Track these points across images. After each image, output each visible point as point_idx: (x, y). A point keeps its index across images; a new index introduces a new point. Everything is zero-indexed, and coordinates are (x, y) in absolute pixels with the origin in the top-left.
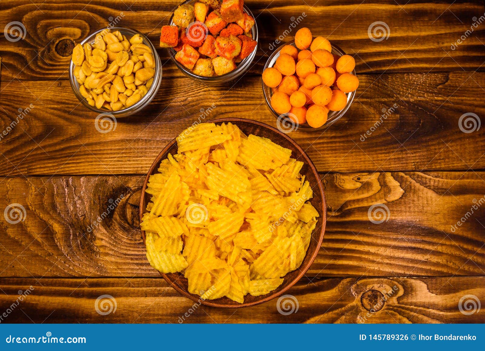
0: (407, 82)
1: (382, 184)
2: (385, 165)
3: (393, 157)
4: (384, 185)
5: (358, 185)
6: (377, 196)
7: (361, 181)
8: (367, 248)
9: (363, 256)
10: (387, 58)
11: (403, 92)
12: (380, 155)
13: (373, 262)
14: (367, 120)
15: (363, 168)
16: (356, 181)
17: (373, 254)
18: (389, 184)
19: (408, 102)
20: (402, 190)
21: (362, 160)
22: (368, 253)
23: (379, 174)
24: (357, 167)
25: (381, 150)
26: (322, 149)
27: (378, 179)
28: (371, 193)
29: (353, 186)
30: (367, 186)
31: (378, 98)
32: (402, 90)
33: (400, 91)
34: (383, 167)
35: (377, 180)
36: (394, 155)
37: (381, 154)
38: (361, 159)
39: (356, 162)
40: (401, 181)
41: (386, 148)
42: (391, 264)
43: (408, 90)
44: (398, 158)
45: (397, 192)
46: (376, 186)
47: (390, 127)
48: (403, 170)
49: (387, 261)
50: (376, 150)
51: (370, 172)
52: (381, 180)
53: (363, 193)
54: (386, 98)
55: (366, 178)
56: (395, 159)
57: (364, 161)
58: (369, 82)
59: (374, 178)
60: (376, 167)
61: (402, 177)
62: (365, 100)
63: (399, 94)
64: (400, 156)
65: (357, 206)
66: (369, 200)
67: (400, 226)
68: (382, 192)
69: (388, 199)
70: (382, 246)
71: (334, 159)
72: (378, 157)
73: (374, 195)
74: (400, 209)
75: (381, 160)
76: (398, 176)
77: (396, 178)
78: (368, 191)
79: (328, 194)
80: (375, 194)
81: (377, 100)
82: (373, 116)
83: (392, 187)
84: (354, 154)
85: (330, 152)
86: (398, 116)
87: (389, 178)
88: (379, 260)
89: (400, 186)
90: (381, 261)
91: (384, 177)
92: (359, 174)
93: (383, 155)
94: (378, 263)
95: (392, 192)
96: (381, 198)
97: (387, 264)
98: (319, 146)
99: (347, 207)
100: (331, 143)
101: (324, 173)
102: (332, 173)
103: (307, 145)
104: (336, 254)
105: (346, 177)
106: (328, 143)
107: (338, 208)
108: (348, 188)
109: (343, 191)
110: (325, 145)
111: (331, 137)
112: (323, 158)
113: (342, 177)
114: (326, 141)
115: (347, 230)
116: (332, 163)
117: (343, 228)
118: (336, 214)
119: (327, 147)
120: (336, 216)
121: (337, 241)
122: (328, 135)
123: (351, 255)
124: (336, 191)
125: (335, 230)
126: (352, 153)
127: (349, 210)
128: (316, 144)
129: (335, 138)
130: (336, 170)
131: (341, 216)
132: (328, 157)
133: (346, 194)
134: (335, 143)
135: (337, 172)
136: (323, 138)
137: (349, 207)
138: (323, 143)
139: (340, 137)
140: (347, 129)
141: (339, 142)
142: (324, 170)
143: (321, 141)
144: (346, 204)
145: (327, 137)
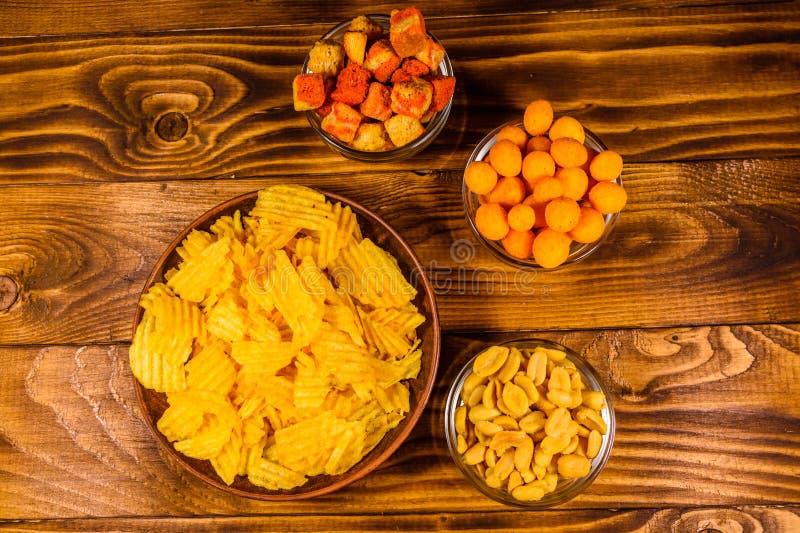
0: (747, 173)
1: (716, 345)
2: (719, 315)
3: (731, 300)
4: (719, 347)
5: (675, 348)
6: (708, 367)
7: (679, 341)
8: (694, 458)
9: (690, 471)
10: (713, 135)
11: (742, 190)
12: (709, 298)
13: (707, 480)
14: (683, 239)
15: (681, 321)
16: (672, 342)
17: (708, 467)
18: (727, 347)
19: (751, 207)
20: (750, 356)
21: (680, 306)
22: (699, 465)
23: (709, 329)
24: (672, 318)
25: (712, 289)
26: (609, 288)
27: (709, 338)
28: (697, 363)
29: (665, 350)
30: (689, 350)
31: (701, 201)
32: (740, 187)
33: (737, 189)
34: (715, 316)
35: (705, 341)
36: (733, 297)
37: (712, 295)
38: (677, 304)
39: (669, 309)
40: (748, 339)
41: (718, 285)
42: (737, 484)
43: (750, 187)
44: (741, 302)
45: (742, 360)
46: (706, 350)
47: (723, 250)
48: (749, 322)
49: (730, 478)
50: (703, 289)
51: (694, 327)
52: (714, 339)
53: (683, 363)
54: (715, 201)
55: (686, 337)
56: (735, 303)
57: (684, 308)
58: (685, 175)
59: (701, 337)
60: (703, 318)
61: (748, 333)
62: (680, 205)
63: (736, 194)
64: (744, 299)
65: (675, 385)
66: (695, 373)
67: (750, 417)
68: (716, 360)
69: (726, 372)
70: (720, 452)
71: (632, 305)
72: (706, 301)
73: (702, 365)
74: (748, 389)
75: (712, 306)
76: (741, 332)
77: (738, 336)
78: (692, 359)
79: (625, 364)
80: (704, 364)
81: (699, 204)
82: (693, 231)
83: (732, 352)
84: (664, 296)
85: (624, 294)
86: (737, 231)
87: (727, 335)
88: (717, 476)
89: (747, 349)
90: (720, 478)
91: (718, 335)
92: (676, 330)
93: (715, 297)
94: (716, 482)
95: (734, 360)
96: (715, 371)
97: (732, 483)
98: (604, 284)
99: (658, 386)
100: (625, 278)
101: (616, 329)
102: (629, 329)
103: (585, 282)
104: (642, 467)
105: (653, 336)
106: (619, 278)
107: (642, 388)
108: (658, 354)
109: (650, 360)
110: (615, 282)
111: (624, 269)
112: (613, 303)
113: (646, 335)
114: (616, 275)
115: (660, 426)
116: (629, 312)
117: (652, 423)
118: (640, 399)
119: (619, 285)
120: (640, 403)
121: (644, 445)
122: (620, 265)
123: (668, 469)
124: (638, 360)
125: (639, 426)
126: (661, 294)
127: (661, 392)
128: (599, 280)
129: (632, 269)
130: (636, 323)
131: (648, 402)
132: (621, 302)
133: (655, 365)
134: (632, 278)
135: (637, 328)
136: (610, 270)
137: (661, 387)
138: (611, 279)
139: (639, 268)
140: (651, 255)
141: (639, 277)
142: (615, 324)
143: (608, 275)
144: (655, 381)
145: (618, 269)
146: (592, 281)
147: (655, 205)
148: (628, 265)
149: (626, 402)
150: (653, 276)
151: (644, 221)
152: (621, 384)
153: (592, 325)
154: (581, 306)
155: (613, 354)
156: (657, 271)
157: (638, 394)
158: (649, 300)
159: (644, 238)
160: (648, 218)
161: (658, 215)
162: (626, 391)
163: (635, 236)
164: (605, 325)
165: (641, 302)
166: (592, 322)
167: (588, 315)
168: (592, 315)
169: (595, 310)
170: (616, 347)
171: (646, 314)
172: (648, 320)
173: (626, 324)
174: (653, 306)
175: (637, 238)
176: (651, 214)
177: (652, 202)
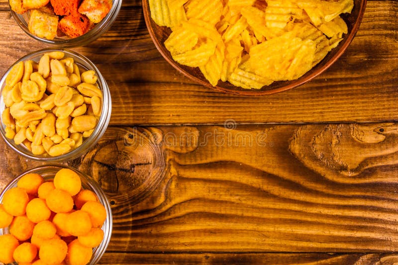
5: (381, 138)
7: (384, 133)
8: (392, 217)
9: (388, 227)
14: (391, 58)
15: (387, 117)
16: (379, 133)
21: (386, 106)
22: (394, 223)
24: (380, 115)
29: (374, 139)
30: (392, 139)
38: (384, 105)
39: (378, 109)
51: (396, 122)
53: (387, 148)
55: (390, 129)
57: (389, 108)
65: (380, 164)
66: (395, 157)
71: (351, 105)
78: (393, 146)
79: (344, 148)
84: (375, 100)
85: (345, 97)
92: (382, 124)
98: (331, 89)
99: (367, 165)
100: (346, 85)
101: (338, 123)
102: (348, 123)
103: (317, 88)
104: (353, 223)
105: (365, 128)
106: (342, 86)
107: (355, 167)
108: (368, 142)
109: (363, 146)
110: (339, 89)
111: (346, 79)
112: (337, 104)
113: (360, 128)
114: (339, 83)
115: (368, 194)
116: (349, 110)
117: (362, 191)
118: (354, 174)
119: (342, 91)
120: (354, 177)
121: (354, 207)
122: (343, 76)
123: (372, 225)
124: (354, 146)
125: (352, 193)
126: (373, 98)
127: (370, 169)
128: (327, 87)
129: (352, 79)
130: (353, 119)
131: (359, 177)
132: (342, 104)
133: (366, 149)
134: (352, 85)
135: (354, 123)
136: (336, 80)
137: (370, 166)
138: (336, 86)
139: (356, 79)
140: (366, 69)
141: (357, 85)
142: (338, 120)
143: (334, 84)
144: (365, 161)
145: (341, 79)
146: (321, 88)
147: (371, 32)
148: (349, 76)
149: (344, 177)
150: (367, 84)
151: (363, 44)
152: (340, 163)
153: (320, 120)
154: (313, 105)
155: (335, 141)
156: (370, 81)
157: (352, 170)
158: (363, 103)
159: (362, 57)
160: (366, 41)
161: (373, 39)
162: (344, 168)
163: (355, 55)
164: (330, 120)
165: (357, 103)
166: (321, 118)
167: (317, 113)
168: (321, 113)
169: (323, 109)
170: (337, 136)
171: (361, 112)
172: (362, 117)
173: (346, 119)
174: (366, 106)
175: (356, 56)
176: (367, 38)
177: (368, 29)
